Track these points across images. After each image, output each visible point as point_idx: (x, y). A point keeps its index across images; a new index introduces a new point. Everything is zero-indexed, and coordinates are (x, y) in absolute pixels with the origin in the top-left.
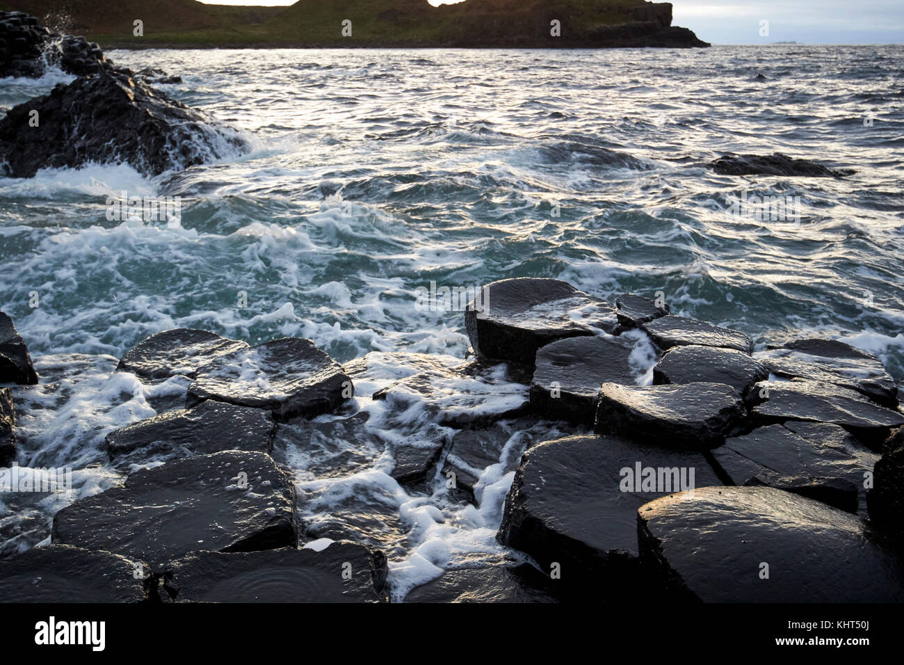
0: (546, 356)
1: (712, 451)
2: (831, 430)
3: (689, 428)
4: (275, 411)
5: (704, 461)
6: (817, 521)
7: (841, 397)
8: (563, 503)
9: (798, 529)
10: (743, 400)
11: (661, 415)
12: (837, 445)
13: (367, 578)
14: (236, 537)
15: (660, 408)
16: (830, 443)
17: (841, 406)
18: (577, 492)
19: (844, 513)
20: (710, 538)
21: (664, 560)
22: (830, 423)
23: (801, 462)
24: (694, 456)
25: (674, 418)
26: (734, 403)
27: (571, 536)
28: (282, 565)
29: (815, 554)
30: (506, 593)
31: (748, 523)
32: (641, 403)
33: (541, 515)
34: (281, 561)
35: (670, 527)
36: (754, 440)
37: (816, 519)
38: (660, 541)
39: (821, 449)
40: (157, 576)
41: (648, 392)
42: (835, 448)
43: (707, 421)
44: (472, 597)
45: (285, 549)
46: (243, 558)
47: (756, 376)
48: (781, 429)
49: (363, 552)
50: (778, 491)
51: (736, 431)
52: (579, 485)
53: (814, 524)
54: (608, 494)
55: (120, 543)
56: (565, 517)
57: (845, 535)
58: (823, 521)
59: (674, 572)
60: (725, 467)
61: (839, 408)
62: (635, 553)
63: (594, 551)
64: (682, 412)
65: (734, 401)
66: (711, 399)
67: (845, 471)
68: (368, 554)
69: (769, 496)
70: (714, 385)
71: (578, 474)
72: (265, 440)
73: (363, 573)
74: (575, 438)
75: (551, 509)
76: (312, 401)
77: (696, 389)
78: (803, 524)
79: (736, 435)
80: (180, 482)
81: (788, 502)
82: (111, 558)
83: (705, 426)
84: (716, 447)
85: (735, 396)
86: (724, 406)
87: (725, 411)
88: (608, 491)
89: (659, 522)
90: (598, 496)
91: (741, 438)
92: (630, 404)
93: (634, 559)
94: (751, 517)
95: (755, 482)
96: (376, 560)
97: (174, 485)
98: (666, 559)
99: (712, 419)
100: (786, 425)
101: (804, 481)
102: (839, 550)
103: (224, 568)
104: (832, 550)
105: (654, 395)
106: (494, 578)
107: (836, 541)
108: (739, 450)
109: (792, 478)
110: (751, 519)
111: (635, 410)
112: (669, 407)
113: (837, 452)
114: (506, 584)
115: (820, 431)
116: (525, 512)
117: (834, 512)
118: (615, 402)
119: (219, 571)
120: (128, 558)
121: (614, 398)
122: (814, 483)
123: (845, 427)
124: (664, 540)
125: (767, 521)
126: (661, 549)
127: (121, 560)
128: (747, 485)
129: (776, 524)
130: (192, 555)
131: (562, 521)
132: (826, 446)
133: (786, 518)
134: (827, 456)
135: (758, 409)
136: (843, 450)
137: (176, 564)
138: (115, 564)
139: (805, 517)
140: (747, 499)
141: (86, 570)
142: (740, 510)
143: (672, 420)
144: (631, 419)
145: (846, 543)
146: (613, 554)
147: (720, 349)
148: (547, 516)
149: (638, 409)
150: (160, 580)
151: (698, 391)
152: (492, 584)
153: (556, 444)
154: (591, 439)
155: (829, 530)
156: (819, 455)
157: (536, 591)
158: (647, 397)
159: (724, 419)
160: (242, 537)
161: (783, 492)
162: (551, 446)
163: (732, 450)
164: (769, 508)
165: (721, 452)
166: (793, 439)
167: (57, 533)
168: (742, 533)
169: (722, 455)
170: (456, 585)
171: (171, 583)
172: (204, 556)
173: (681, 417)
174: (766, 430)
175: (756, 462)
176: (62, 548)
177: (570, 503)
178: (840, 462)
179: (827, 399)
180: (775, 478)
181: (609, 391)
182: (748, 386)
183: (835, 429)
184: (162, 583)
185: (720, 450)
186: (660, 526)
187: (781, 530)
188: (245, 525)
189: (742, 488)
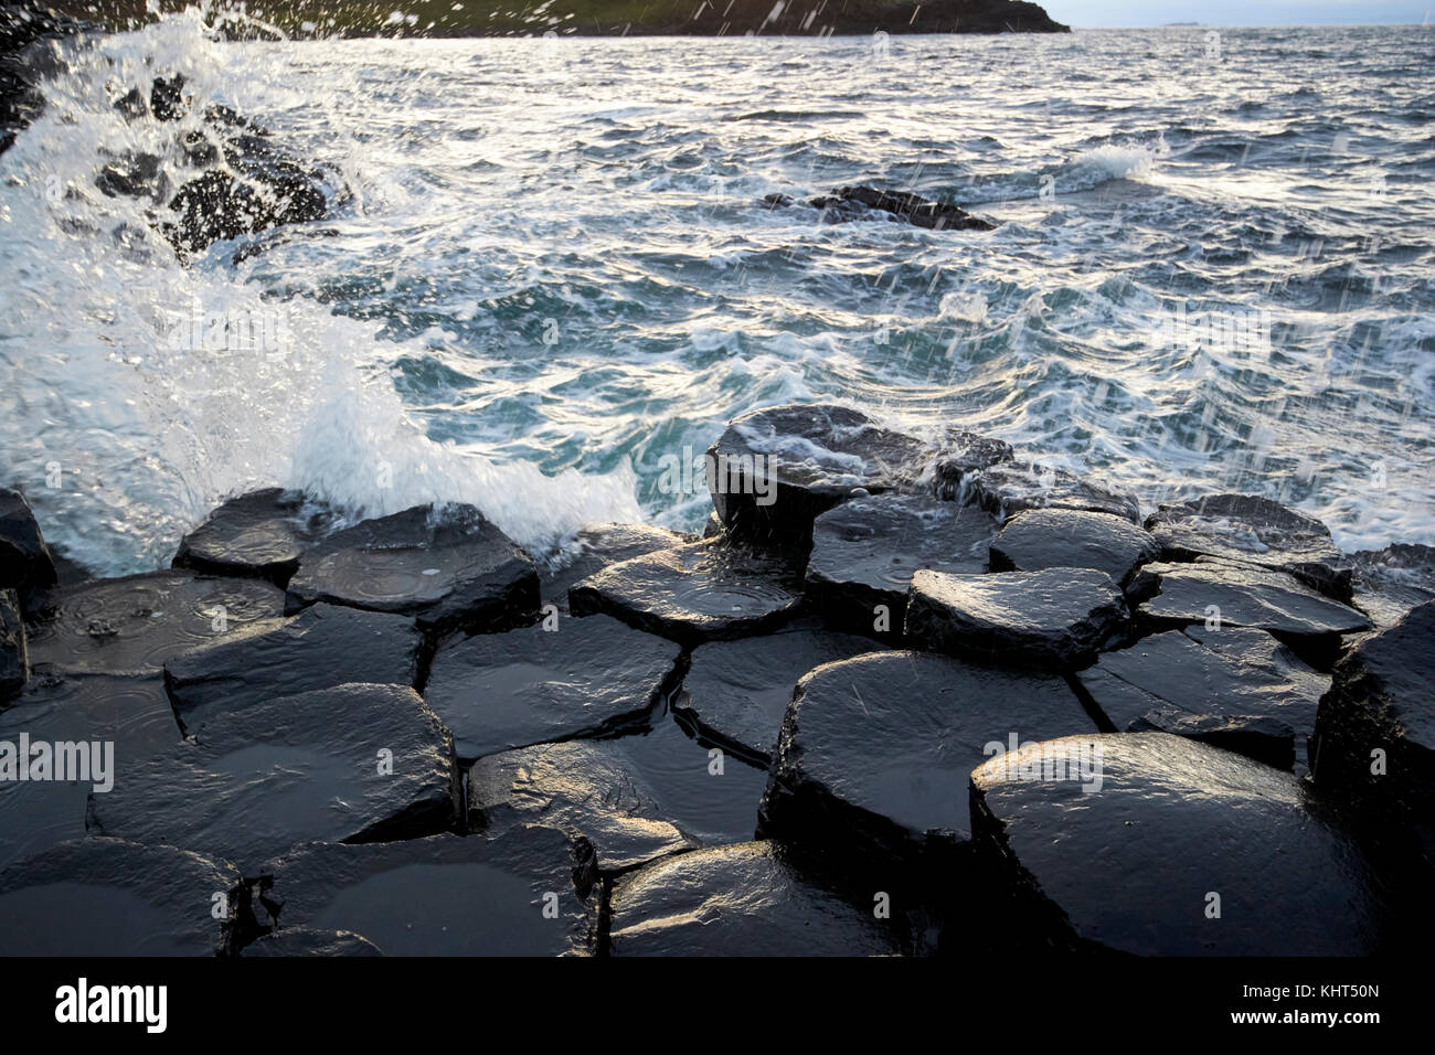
0: (829, 526)
1: (1079, 674)
2: (1254, 638)
3: (1044, 639)
4: (421, 617)
5: (1066, 689)
6: (1236, 788)
7: (1270, 587)
8: (858, 757)
9: (1208, 801)
10: (1125, 593)
11: (1003, 621)
12: (1263, 663)
13: (566, 881)
14: (368, 818)
15: (1001, 609)
16: (1252, 659)
17: (1269, 601)
18: (878, 740)
19: (1275, 771)
20: (1077, 819)
21: (1011, 853)
22: (1253, 628)
23: (1211, 689)
24: (1052, 682)
25: (1022, 625)
26: (1111, 599)
27: (870, 809)
28: (438, 861)
29: (1233, 841)
30: (774, 896)
31: (1134, 794)
32: (972, 602)
33: (824, 778)
34: (437, 855)
35: (1019, 802)
36: (1140, 655)
37: (1234, 784)
38: (1004, 824)
39: (1240, 668)
40: (249, 882)
41: (982, 585)
42: (1261, 667)
43: (1071, 628)
44: (724, 903)
45: (441, 836)
46: (378, 852)
47: (1142, 555)
48: (1180, 638)
49: (558, 840)
50: (1178, 739)
51: (1113, 641)
52: (881, 729)
53: (1232, 793)
54: (923, 742)
55: (189, 831)
56: (861, 779)
57: (1277, 809)
58: (1244, 788)
59: (1025, 871)
60: (1098, 699)
61: (1267, 604)
62: (965, 833)
63: (905, 831)
64: (1034, 616)
65: (1111, 596)
66: (1077, 595)
67: (1275, 703)
68: (567, 841)
69: (1164, 749)
70: (1081, 571)
71: (880, 713)
72: (406, 664)
73: (561, 872)
74: (874, 656)
75: (841, 767)
76: (476, 601)
77: (1055, 578)
78: (1216, 793)
79: (1114, 649)
80: (281, 735)
81: (1193, 757)
82: (179, 857)
83: (1067, 637)
84: (1084, 667)
85: (1111, 588)
86: (1097, 605)
87: (1098, 612)
88: (923, 738)
89: (1003, 794)
90: (911, 745)
91: (1121, 652)
92: (955, 604)
93: (965, 843)
94: (1139, 783)
95: (1142, 726)
96: (579, 851)
97: (270, 739)
98: (1013, 852)
99: (1079, 624)
100: (1187, 631)
101: (1216, 722)
102: (1269, 833)
103: (349, 867)
104: (1258, 834)
105: (991, 589)
106: (756, 874)
107: (1265, 819)
108: (1118, 672)
109: (1198, 718)
110: (1139, 787)
111: (963, 613)
112: (1015, 608)
113: (1262, 673)
114: (775, 882)
115: (1239, 640)
116: (802, 773)
117: (1260, 771)
118: (933, 601)
119: (343, 872)
120: (203, 856)
121: (932, 595)
122: (1231, 726)
123: (1275, 633)
124: (1010, 823)
125: (1162, 790)
126: (1007, 837)
127: (193, 859)
128: (1131, 730)
129: (1175, 795)
130: (300, 849)
131: (857, 786)
132: (1247, 664)
133: (1191, 784)
134: (1248, 679)
135: (1147, 607)
136: (1272, 670)
137: (277, 863)
138: (184, 866)
139: (1218, 782)
140: (1133, 754)
141: (141, 876)
142: (1122, 773)
143: (1018, 628)
144: (958, 627)
145: (1279, 822)
146: (933, 837)
147: (1089, 513)
148: (834, 778)
149: (969, 612)
150: (254, 888)
151: (1057, 582)
152: (754, 882)
153: (845, 666)
154: (899, 659)
155: (1253, 802)
156: (1236, 678)
157: (821, 893)
158: (981, 592)
159: (1096, 625)
160: (376, 819)
161: (1185, 740)
162: (839, 669)
163: (1108, 674)
164: (1165, 768)
165: (1093, 676)
166: (1197, 654)
167: (94, 817)
168: (1125, 809)
169: (1094, 680)
170: (700, 884)
171: (270, 895)
172: (320, 850)
173: (1033, 623)
174: (1159, 640)
175: (1144, 690)
176: (102, 844)
177: (866, 758)
178: (1267, 689)
179: (1248, 590)
180: (1174, 718)
181: (924, 583)
182: (1131, 571)
183: (1260, 637)
184: (256, 894)
185: (1090, 673)
186: (1003, 800)
187: (1183, 804)
188: (382, 800)
189: (1125, 737)
